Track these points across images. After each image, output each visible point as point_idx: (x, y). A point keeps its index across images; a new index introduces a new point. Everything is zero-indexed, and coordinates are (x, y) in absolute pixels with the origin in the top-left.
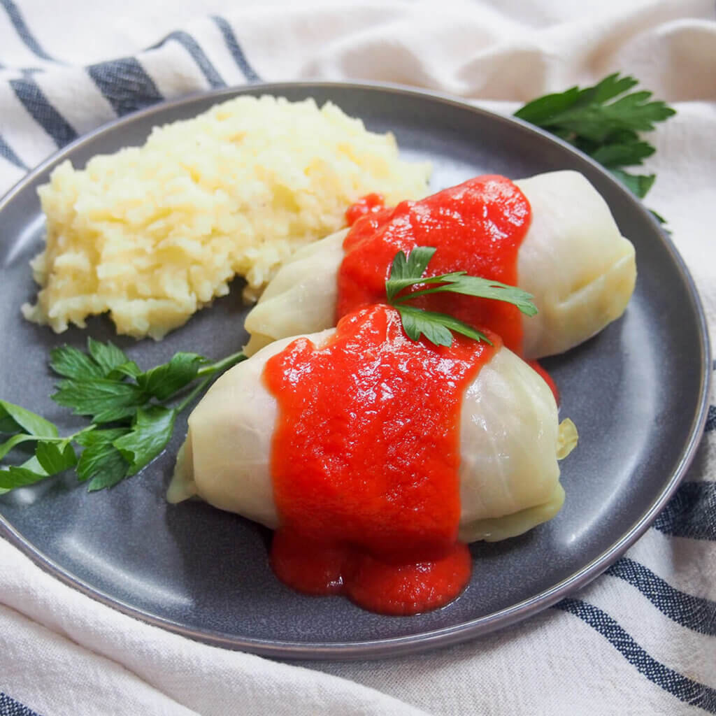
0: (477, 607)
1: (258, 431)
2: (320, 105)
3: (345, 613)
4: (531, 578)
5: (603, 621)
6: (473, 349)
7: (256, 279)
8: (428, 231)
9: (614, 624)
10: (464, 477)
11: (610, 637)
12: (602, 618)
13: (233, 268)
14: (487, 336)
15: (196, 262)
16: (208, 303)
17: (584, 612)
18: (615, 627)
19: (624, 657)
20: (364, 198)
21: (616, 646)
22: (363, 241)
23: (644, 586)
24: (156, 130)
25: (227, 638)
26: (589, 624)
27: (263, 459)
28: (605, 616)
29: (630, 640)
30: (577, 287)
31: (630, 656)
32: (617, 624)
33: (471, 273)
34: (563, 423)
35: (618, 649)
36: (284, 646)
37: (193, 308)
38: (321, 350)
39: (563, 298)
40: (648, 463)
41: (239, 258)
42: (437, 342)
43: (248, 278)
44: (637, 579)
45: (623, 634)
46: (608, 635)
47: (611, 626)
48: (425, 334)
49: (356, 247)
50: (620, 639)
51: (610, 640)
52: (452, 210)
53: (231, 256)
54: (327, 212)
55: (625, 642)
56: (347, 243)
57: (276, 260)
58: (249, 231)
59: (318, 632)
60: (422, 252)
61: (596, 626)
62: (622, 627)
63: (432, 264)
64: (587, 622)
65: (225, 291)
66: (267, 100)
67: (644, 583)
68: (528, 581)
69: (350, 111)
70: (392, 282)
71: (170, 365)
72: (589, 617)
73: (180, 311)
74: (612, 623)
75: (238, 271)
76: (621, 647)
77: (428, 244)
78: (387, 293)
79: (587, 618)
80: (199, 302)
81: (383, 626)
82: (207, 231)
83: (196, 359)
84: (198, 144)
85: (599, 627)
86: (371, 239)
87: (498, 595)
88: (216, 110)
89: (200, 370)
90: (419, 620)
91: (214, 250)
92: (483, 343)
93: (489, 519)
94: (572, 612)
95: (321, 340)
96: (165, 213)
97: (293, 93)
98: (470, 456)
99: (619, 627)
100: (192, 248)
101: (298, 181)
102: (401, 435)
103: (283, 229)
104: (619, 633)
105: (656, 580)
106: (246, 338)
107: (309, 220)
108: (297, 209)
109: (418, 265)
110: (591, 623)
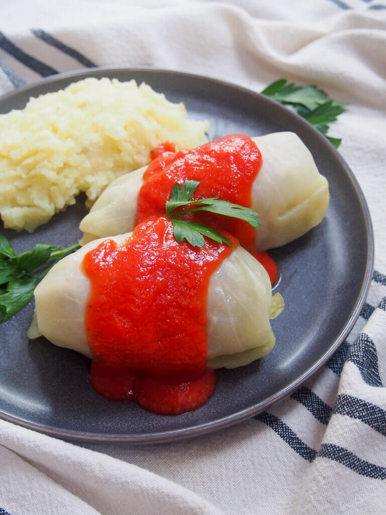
0: (217, 411)
1: (77, 300)
2: (139, 84)
3: (134, 412)
4: (252, 392)
5: (288, 434)
6: (218, 248)
7: (92, 195)
8: (195, 170)
9: (295, 436)
10: (210, 330)
11: (292, 444)
12: (288, 432)
13: (77, 188)
14: (228, 240)
15: (54, 184)
16: (62, 209)
17: (278, 426)
18: (296, 438)
19: (301, 456)
20: (162, 145)
21: (295, 450)
22: (155, 175)
23: (316, 411)
24: (32, 99)
25: (55, 431)
26: (279, 436)
27: (80, 318)
28: (289, 431)
29: (305, 446)
30: (290, 207)
31: (305, 455)
32: (297, 436)
33: (220, 199)
34: (275, 295)
35: (297, 452)
36: (91, 436)
37: (52, 213)
38: (121, 247)
39: (281, 214)
40: (331, 319)
41: (82, 182)
42: (194, 244)
43: (87, 194)
44: (312, 407)
45: (300, 443)
46: (291, 443)
47: (293, 438)
48: (187, 239)
49: (150, 179)
50: (298, 446)
51: (291, 447)
52: (212, 157)
53: (76, 181)
54: (139, 153)
55: (301, 448)
56: (146, 176)
57: (105, 183)
58: (87, 165)
59: (116, 425)
60: (190, 184)
61: (284, 437)
62: (300, 438)
63: (197, 193)
64: (278, 434)
65: (73, 202)
66: (105, 81)
67: (316, 410)
68: (250, 394)
69: (157, 88)
70: (171, 203)
71: (33, 251)
72: (280, 430)
73: (44, 214)
74: (294, 435)
75: (81, 189)
76: (298, 451)
77: (195, 179)
78: (167, 210)
79: (279, 432)
80: (56, 209)
81: (157, 422)
82: (61, 165)
83: (50, 248)
84: (58, 108)
85: (285, 438)
86: (160, 174)
87: (231, 403)
88: (73, 86)
89: (52, 254)
90: (180, 419)
91: (66, 177)
92: (224, 244)
93: (227, 355)
94: (270, 426)
95: (122, 240)
96: (34, 153)
97: (123, 75)
98: (214, 318)
99: (298, 438)
100: (51, 175)
101: (120, 134)
102: (170, 304)
103: (109, 164)
104: (298, 442)
105: (324, 407)
106: (81, 235)
107: (127, 159)
108: (119, 151)
109: (188, 193)
110: (281, 435)
